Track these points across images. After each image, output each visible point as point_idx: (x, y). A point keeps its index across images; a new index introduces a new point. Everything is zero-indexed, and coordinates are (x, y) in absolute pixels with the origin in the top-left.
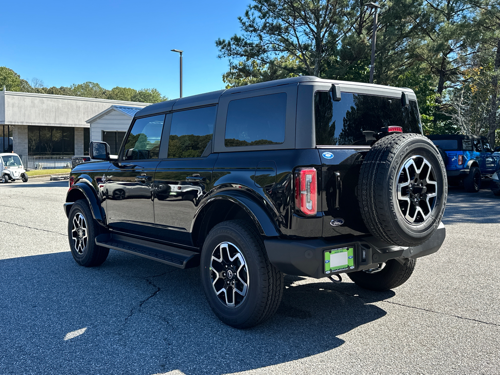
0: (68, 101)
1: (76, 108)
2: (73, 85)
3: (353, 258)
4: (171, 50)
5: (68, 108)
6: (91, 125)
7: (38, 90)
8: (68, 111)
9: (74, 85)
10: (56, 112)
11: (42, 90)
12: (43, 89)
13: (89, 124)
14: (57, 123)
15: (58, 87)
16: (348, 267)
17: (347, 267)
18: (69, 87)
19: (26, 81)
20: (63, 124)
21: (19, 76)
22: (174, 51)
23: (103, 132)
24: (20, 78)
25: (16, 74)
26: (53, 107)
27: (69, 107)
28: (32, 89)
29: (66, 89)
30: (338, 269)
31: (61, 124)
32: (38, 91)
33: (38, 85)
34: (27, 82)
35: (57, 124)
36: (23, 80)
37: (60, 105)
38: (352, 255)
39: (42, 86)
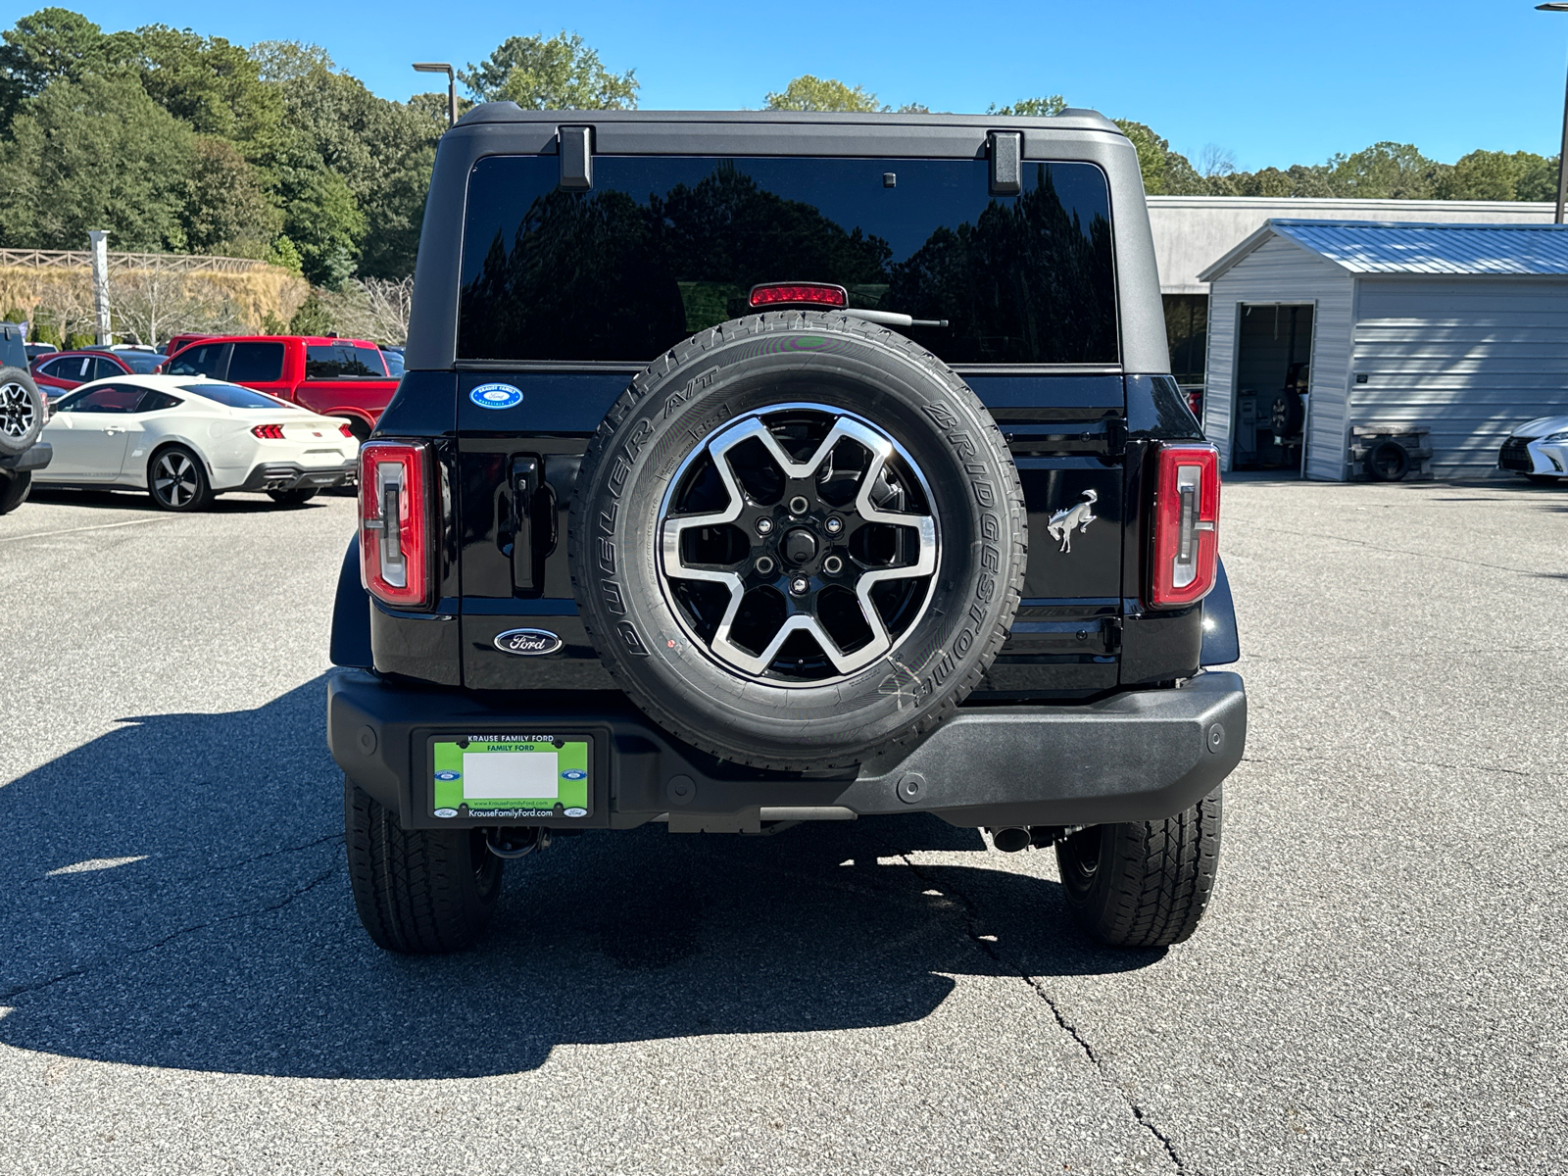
0: (1211, 214)
1: (1233, 233)
2: (1334, 158)
3: (585, 780)
4: (1537, 8)
5: (1209, 233)
6: (1212, 286)
7: (1215, 184)
8: (1210, 244)
9: (1338, 155)
10: (1171, 249)
11: (1228, 182)
12: (1231, 178)
13: (1208, 284)
14: (1173, 282)
15: (1283, 167)
16: (559, 807)
17: (551, 805)
18: (1323, 164)
19: (1182, 158)
20: (1189, 286)
21: (1165, 145)
22: (1547, 7)
23: (1243, 308)
24: (1169, 150)
25: (1158, 138)
26: (1163, 234)
27: (1213, 232)
28: (1199, 180)
29: (1307, 172)
30: (500, 810)
31: (1185, 287)
32: (1215, 187)
33: (1218, 165)
34: (1184, 161)
35: (1172, 287)
36: (1174, 157)
37: (1186, 228)
38: (585, 769)
39: (1231, 167)
